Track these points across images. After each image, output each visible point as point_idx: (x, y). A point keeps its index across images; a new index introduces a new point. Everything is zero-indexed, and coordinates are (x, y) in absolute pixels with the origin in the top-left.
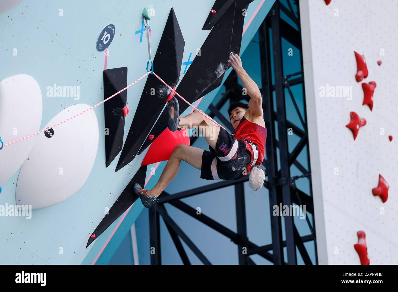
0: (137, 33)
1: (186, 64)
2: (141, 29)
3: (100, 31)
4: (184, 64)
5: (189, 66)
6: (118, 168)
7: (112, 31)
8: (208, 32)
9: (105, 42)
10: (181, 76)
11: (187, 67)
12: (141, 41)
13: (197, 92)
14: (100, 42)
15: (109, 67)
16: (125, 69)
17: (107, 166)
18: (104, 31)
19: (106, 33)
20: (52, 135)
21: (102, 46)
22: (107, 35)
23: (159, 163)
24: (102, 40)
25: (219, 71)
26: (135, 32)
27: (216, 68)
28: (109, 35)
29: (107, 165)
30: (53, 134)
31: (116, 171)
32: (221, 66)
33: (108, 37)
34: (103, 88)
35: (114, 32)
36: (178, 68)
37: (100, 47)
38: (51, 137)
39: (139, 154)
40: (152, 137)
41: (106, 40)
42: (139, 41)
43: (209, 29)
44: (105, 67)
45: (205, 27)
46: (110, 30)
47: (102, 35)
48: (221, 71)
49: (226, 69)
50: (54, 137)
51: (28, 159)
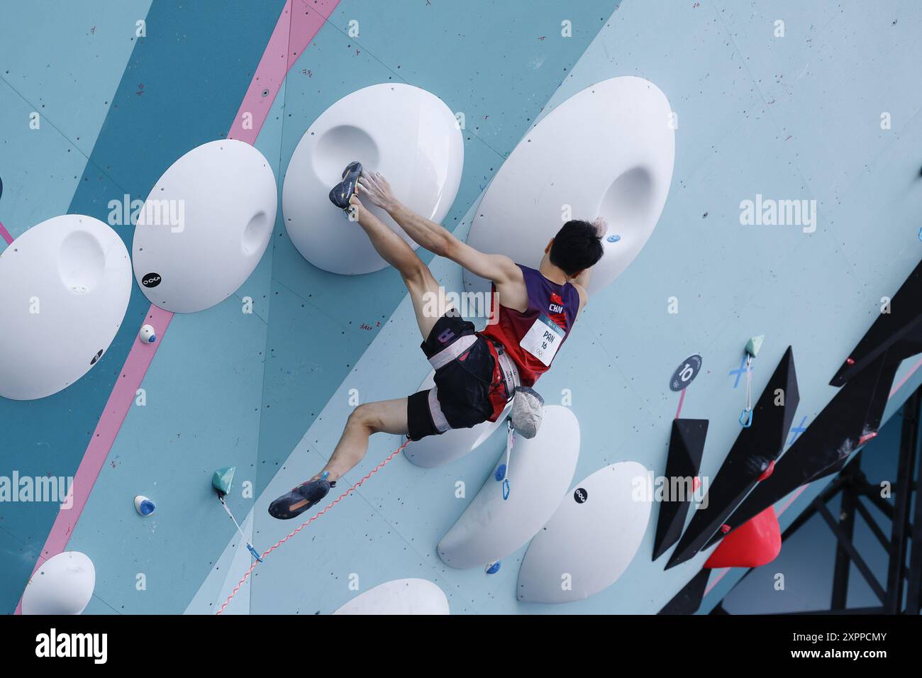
0: (732, 373)
1: (796, 430)
2: (739, 368)
3: (680, 363)
4: (794, 430)
5: (800, 434)
6: (670, 565)
7: (697, 364)
8: (836, 390)
9: (684, 379)
10: (786, 447)
11: (796, 434)
12: (736, 386)
13: (805, 474)
14: (676, 377)
15: (683, 416)
16: (705, 423)
17: (654, 559)
18: (685, 363)
19: (687, 365)
20: (584, 500)
21: (678, 384)
22: (688, 369)
23: (729, 568)
24: (680, 374)
25: (844, 449)
26: (729, 371)
27: (840, 444)
28: (691, 370)
29: (654, 557)
30: (586, 498)
31: (666, 569)
32: (848, 443)
33: (689, 372)
34: (668, 445)
35: (700, 366)
36: (784, 433)
37: (676, 385)
38: (582, 502)
39: (703, 550)
40: (728, 528)
41: (686, 377)
42: (733, 385)
43: (839, 386)
44: (677, 415)
45: (834, 382)
46: (694, 362)
47: (681, 368)
48: (846, 450)
49: (853, 448)
50: (586, 503)
51: (545, 529)
